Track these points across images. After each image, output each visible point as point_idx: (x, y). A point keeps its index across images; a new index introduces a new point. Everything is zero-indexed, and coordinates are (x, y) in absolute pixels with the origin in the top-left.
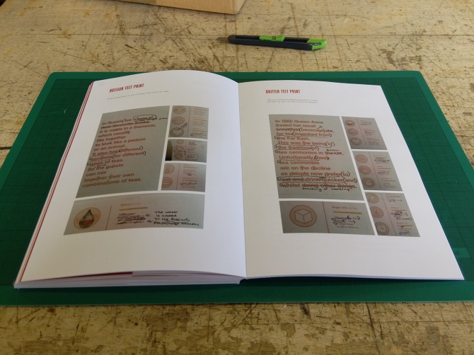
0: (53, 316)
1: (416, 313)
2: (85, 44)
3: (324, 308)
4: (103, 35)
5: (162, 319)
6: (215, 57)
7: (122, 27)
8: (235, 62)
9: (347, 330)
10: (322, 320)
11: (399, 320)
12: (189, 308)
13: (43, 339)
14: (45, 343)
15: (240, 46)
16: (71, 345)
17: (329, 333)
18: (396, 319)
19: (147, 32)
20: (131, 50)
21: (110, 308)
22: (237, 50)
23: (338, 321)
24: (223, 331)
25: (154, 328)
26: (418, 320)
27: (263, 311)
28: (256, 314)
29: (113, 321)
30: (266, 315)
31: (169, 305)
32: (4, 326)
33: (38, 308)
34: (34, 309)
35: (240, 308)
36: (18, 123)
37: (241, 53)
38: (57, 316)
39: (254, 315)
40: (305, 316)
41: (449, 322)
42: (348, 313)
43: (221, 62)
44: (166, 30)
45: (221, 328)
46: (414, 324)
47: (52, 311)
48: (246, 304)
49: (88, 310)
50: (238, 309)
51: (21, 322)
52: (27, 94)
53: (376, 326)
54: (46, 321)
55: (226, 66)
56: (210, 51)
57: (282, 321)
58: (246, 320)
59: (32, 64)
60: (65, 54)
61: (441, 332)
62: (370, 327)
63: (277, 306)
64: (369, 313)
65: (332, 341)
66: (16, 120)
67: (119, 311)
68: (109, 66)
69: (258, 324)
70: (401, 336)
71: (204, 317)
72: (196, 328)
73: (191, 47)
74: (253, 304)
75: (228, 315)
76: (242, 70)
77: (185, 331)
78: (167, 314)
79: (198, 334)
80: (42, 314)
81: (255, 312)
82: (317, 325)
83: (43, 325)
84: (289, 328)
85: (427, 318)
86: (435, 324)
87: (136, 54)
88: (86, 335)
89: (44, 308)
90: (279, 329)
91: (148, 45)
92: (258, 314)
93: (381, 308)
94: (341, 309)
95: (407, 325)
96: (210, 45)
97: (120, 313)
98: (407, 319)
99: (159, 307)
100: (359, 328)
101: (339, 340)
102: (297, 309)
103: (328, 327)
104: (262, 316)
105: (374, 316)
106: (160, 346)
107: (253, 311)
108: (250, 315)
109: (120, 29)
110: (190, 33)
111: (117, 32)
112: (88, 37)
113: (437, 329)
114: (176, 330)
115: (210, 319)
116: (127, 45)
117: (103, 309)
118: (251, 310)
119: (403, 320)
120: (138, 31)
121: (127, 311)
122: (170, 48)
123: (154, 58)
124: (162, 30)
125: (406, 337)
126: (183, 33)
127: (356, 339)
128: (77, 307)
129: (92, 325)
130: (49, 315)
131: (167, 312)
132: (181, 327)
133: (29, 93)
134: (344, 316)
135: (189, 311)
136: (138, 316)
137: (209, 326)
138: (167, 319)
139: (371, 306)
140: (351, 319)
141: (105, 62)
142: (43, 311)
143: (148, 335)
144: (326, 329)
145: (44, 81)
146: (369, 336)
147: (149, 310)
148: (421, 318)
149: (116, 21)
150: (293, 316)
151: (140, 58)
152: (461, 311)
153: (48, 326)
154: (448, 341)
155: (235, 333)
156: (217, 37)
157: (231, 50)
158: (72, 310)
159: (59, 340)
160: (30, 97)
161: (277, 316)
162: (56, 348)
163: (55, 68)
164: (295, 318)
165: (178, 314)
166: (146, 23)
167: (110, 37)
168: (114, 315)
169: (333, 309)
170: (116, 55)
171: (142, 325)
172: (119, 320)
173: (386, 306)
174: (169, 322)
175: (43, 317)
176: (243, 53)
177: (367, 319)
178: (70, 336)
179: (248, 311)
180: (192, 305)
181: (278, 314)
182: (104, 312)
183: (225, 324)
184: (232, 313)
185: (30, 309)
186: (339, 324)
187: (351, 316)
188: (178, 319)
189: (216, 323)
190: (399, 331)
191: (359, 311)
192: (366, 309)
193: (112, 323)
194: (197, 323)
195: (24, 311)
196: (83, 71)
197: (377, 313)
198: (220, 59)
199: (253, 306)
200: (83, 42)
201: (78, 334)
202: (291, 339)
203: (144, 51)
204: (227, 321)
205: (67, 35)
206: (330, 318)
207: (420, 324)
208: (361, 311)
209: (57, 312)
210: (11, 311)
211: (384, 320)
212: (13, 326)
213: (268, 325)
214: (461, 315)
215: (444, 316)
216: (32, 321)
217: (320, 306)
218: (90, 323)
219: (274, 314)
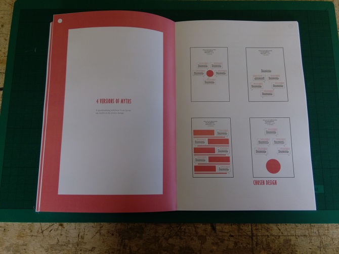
0: (63, 229)
1: (280, 230)
3: (225, 226)
5: (127, 231)
9: (236, 241)
10: (223, 234)
11: (269, 234)
12: (143, 225)
13: (60, 243)
14: (62, 245)
16: (76, 247)
17: (226, 242)
21: (96, 223)
23: (232, 234)
24: (164, 240)
25: (124, 237)
26: (280, 234)
27: (188, 228)
28: (184, 229)
29: (99, 232)
30: (190, 230)
31: (131, 222)
32: (36, 235)
33: (53, 223)
34: (50, 224)
35: (174, 225)
38: (65, 229)
39: (182, 230)
40: (213, 231)
41: (299, 236)
42: (239, 229)
45: (162, 238)
46: (277, 237)
47: (61, 225)
48: (177, 223)
49: (83, 225)
51: (44, 232)
53: (254, 238)
54: (59, 232)
57: (199, 234)
58: (178, 233)
61: (292, 243)
62: (251, 239)
63: (197, 225)
64: (252, 230)
65: (227, 247)
69: (184, 235)
70: (268, 244)
71: (153, 231)
72: (148, 238)
75: (167, 230)
77: (142, 239)
78: (130, 228)
79: (149, 241)
80: (57, 228)
82: (219, 237)
83: (58, 234)
84: (202, 239)
85: (285, 234)
86: (290, 237)
88: (85, 240)
89: (56, 223)
90: (197, 239)
93: (259, 226)
94: (235, 226)
95: (273, 237)
97: (102, 227)
98: (274, 234)
99: (125, 224)
100: (244, 239)
101: (231, 245)
102: (209, 227)
103: (226, 239)
104: (187, 230)
105: (254, 232)
106: (128, 248)
107: (182, 228)
108: (180, 230)
113: (290, 240)
114: (136, 239)
115: (156, 232)
117: (92, 224)
118: (181, 227)
119: (272, 235)
121: (106, 225)
125: (271, 245)
127: (241, 246)
129: (87, 235)
130: (60, 228)
132: (139, 237)
134: (236, 231)
136: (113, 230)
137: (155, 236)
138: (130, 232)
139: (254, 225)
140: (240, 234)
142: (56, 225)
143: (120, 241)
144: (224, 240)
146: (249, 244)
147: (119, 226)
148: (282, 233)
150: (206, 231)
152: (308, 229)
153: (61, 235)
154: (295, 248)
155: (171, 241)
158: (73, 224)
159: (69, 244)
161: (196, 231)
162: (69, 249)
164: (207, 233)
165: (137, 229)
168: (99, 228)
169: (230, 227)
171: (116, 235)
172: (103, 232)
173: (263, 225)
174: (132, 234)
175: (57, 229)
177: (249, 233)
178: (75, 241)
179: (179, 228)
180: (145, 223)
181: (197, 229)
182: (92, 226)
183: (165, 235)
184: (169, 229)
185: (48, 224)
186: (232, 236)
187: (241, 231)
188: (138, 232)
189: (160, 235)
190: (268, 241)
191: (246, 228)
192: (250, 227)
193: (98, 234)
194: (148, 235)
195: (45, 225)
197: (256, 229)
199: (182, 224)
201: (80, 240)
202: (203, 245)
206: (227, 233)
207: (281, 237)
208: (247, 228)
209: (65, 226)
210: (37, 225)
211: (260, 235)
212: (41, 235)
213: (190, 236)
214: (307, 232)
215: (297, 232)
216: (51, 232)
217: (222, 225)
218: (85, 234)
219: (194, 229)
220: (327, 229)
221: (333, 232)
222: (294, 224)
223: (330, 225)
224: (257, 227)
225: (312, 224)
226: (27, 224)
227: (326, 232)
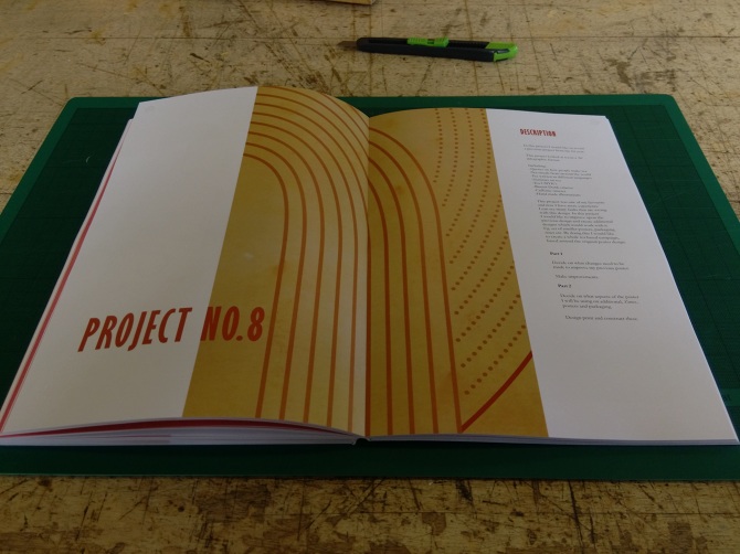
0: (47, 492)
1: (653, 499)
2: (126, 52)
3: (497, 488)
4: (157, 38)
5: (224, 501)
6: (335, 72)
7: (187, 26)
8: (367, 80)
9: (534, 527)
10: (492, 507)
11: (624, 511)
12: (270, 483)
13: (28, 530)
14: (33, 536)
15: (376, 55)
16: (72, 541)
17: (503, 531)
18: (618, 508)
19: (228, 33)
20: (199, 62)
21: (139, 481)
22: (371, 62)
23: (518, 509)
24: (325, 524)
26: (656, 510)
27: (394, 491)
28: (382, 496)
29: (144, 503)
30: (398, 498)
31: (238, 478)
33: (23, 479)
34: (17, 480)
35: (355, 484)
36: (12, 178)
37: (376, 66)
38: (54, 493)
39: (378, 497)
40: (464, 500)
41: (709, 515)
42: (537, 496)
43: (343, 81)
44: (258, 30)
45: (321, 519)
46: (649, 518)
47: (46, 483)
48: (364, 478)
49: (104, 484)
50: (352, 487)
52: (29, 131)
53: (583, 520)
54: (35, 500)
55: (351, 87)
56: (327, 64)
57: (425, 509)
58: (365, 504)
59: (41, 85)
60: (95, 68)
61: (695, 532)
62: (573, 521)
63: (418, 484)
64: (573, 498)
65: (508, 544)
66: (10, 173)
67: (154, 486)
68: (163, 87)
69: (383, 512)
70: (626, 537)
71: (295, 500)
72: (280, 517)
73: (297, 56)
74: (377, 478)
75: (335, 497)
76: (378, 93)
77: (262, 522)
78: (232, 492)
79: (284, 527)
80: (30, 489)
81: (380, 492)
82: (483, 517)
83: (30, 506)
84: (435, 521)
85: (670, 508)
86: (685, 517)
87: (207, 69)
88: (99, 525)
89: (33, 478)
90: (420, 522)
91: (227, 54)
92: (385, 496)
93: (592, 489)
94: (525, 489)
95: (636, 519)
96: (328, 54)
97: (156, 489)
98: (637, 508)
99: (220, 481)
100: (554, 523)
101: (519, 542)
102: (451, 490)
103: (501, 521)
104: (391, 499)
105: (580, 503)
106: (219, 546)
107: (377, 491)
108: (370, 498)
109: (184, 29)
110: (295, 34)
111: (179, 34)
112: (132, 41)
113: (688, 526)
114: (247, 520)
115: (304, 503)
116: (193, 55)
117: (129, 482)
118: (374, 489)
119: (630, 511)
120: (212, 32)
121: (168, 486)
122: (263, 58)
123: (236, 74)
124: (250, 31)
125: (634, 539)
126: (284, 35)
127: (549, 541)
128: (86, 478)
129: (109, 509)
130: (41, 489)
131: (234, 489)
132: (254, 516)
133: (34, 131)
134: (530, 502)
135: (269, 488)
136: (185, 496)
137: (301, 514)
138: (232, 502)
139: (577, 486)
140: (541, 508)
141: (158, 81)
142: (32, 484)
143: (199, 528)
144: (498, 524)
145: (58, 111)
146: (571, 536)
147: (204, 487)
148: (661, 507)
149: (179, 16)
150: (443, 499)
151: (213, 75)
152: (730, 496)
153: (39, 508)
154: (706, 548)
155: (344, 527)
156: (339, 41)
157: (361, 61)
158: (77, 483)
159: (54, 532)
160: (35, 136)
161: (415, 499)
162: (50, 545)
163: (78, 90)
164: (447, 503)
165: (252, 493)
166: (226, 19)
167: (167, 42)
168: (145, 493)
169: (512, 489)
170: (175, 70)
171: (191, 510)
172: (155, 502)
173: (603, 485)
174: (237, 507)
175: (31, 494)
176: (381, 66)
177: (568, 507)
178: (72, 526)
179: (368, 491)
180: (276, 478)
181: (418, 495)
182: (129, 488)
183: (329, 511)
184: (341, 494)
185: (11, 480)
187: (541, 501)
188: (252, 502)
189: (313, 510)
190: (623, 528)
191: (556, 493)
192: (567, 491)
193: (142, 507)
194: (281, 509)
195: (2, 483)
196: (120, 96)
197: (586, 497)
198: (341, 75)
199: (377, 481)
200: (124, 49)
201: (87, 522)
202: (437, 539)
203: (221, 63)
204: (332, 507)
205: (99, 40)
206: (505, 505)
207: (660, 517)
209: (53, 486)
211: (597, 511)
213: (400, 514)
215: (700, 505)
216: (14, 500)
217: (490, 484)
218: (106, 506)
219: (411, 496)
222: (688, 484)
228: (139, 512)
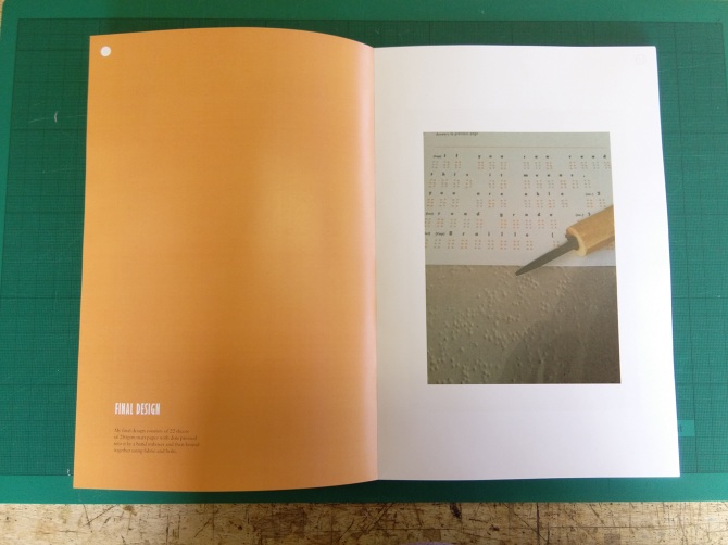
0: (133, 516)
1: (597, 515)
3: (481, 509)
5: (272, 521)
9: (505, 538)
10: (477, 524)
11: (574, 525)
12: (305, 506)
17: (482, 542)
21: (203, 505)
23: (496, 525)
24: (350, 539)
25: (264, 533)
26: (598, 524)
27: (402, 512)
28: (393, 516)
29: (211, 522)
30: (405, 517)
32: (75, 529)
33: (110, 505)
34: (106, 507)
35: (372, 508)
38: (138, 516)
39: (389, 517)
40: (456, 519)
41: (637, 528)
42: (511, 515)
45: (347, 534)
46: (592, 530)
47: (129, 509)
48: (379, 502)
49: (176, 508)
50: (369, 509)
51: (93, 523)
53: (543, 533)
54: (125, 523)
57: (425, 526)
58: (381, 523)
61: (623, 541)
62: (535, 534)
63: (420, 506)
64: (538, 515)
67: (215, 509)
69: (394, 528)
71: (326, 520)
72: (316, 534)
74: (388, 501)
75: (357, 517)
77: (303, 537)
78: (277, 514)
79: (320, 541)
80: (119, 514)
81: (391, 512)
82: (469, 531)
83: (123, 528)
84: (432, 535)
85: (610, 524)
86: (618, 530)
88: (181, 540)
89: (118, 505)
90: (421, 536)
93: (554, 507)
94: (502, 509)
95: (582, 531)
97: (217, 512)
98: (584, 523)
100: (521, 535)
102: (446, 510)
103: (482, 535)
104: (399, 518)
105: (543, 520)
107: (389, 512)
108: (384, 518)
113: (619, 537)
114: (291, 536)
115: (333, 522)
118: (386, 511)
119: (580, 526)
121: (226, 509)
129: (185, 528)
130: (127, 514)
131: (278, 511)
132: (297, 533)
134: (505, 519)
135: (306, 510)
136: (241, 517)
137: (332, 531)
138: (278, 522)
139: (542, 506)
140: (512, 524)
142: (118, 509)
143: (257, 542)
144: (479, 537)
147: (254, 509)
148: (602, 522)
150: (440, 518)
152: (657, 513)
153: (130, 529)
155: (365, 540)
158: (154, 507)
161: (418, 518)
164: (442, 522)
165: (293, 515)
168: (210, 515)
169: (492, 509)
171: (248, 529)
172: (220, 522)
173: (561, 504)
174: (282, 525)
175: (121, 517)
177: (533, 523)
178: (160, 542)
179: (382, 512)
181: (421, 516)
182: (197, 511)
183: (353, 528)
184: (361, 514)
185: (101, 507)
186: (496, 529)
187: (514, 518)
188: (293, 522)
189: (341, 528)
190: (571, 539)
191: (526, 512)
192: (534, 510)
193: (210, 526)
194: (317, 527)
195: (94, 509)
197: (547, 514)
199: (389, 504)
201: (170, 539)
204: (355, 525)
206: (486, 522)
207: (599, 530)
208: (528, 511)
209: (136, 511)
210: (77, 509)
211: (554, 525)
212: (85, 529)
213: (406, 530)
214: (655, 519)
215: (633, 520)
216: (109, 522)
217: (476, 505)
218: (182, 526)
219: (415, 516)
220: (697, 512)
221: (710, 519)
222: (628, 503)
223: (703, 503)
224: (550, 510)
225: (666, 503)
226: (55, 508)
227: (696, 518)
228: (208, 530)
